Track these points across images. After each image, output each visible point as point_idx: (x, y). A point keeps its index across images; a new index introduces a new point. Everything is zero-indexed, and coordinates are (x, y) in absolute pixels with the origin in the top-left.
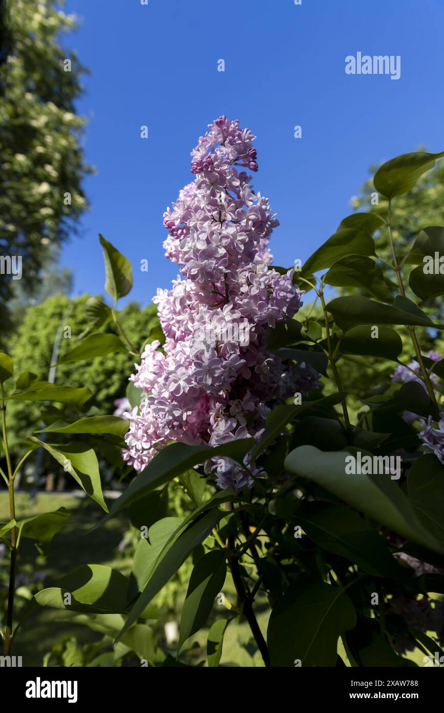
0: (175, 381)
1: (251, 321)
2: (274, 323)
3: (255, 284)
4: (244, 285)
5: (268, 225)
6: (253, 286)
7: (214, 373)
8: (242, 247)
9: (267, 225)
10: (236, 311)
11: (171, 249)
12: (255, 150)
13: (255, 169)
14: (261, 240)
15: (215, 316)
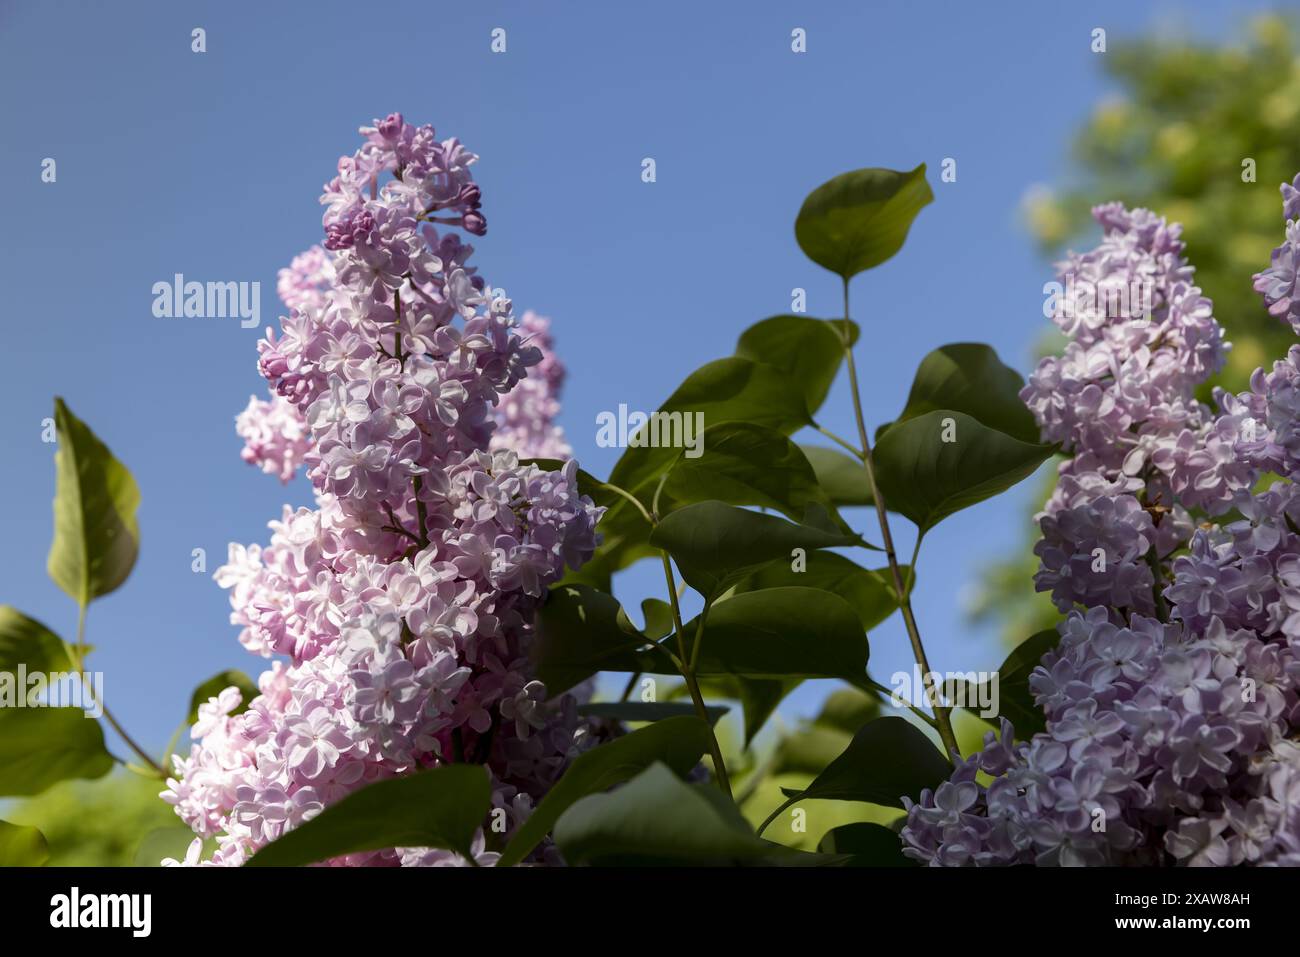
0: (304, 741)
1: (483, 586)
2: (537, 587)
3: (487, 497)
4: (461, 504)
5: (514, 360)
6: (484, 503)
7: (399, 695)
8: (455, 414)
9: (511, 362)
10: (446, 563)
11: (261, 436)
12: (476, 188)
13: (480, 229)
14: (501, 396)
15: (396, 576)
